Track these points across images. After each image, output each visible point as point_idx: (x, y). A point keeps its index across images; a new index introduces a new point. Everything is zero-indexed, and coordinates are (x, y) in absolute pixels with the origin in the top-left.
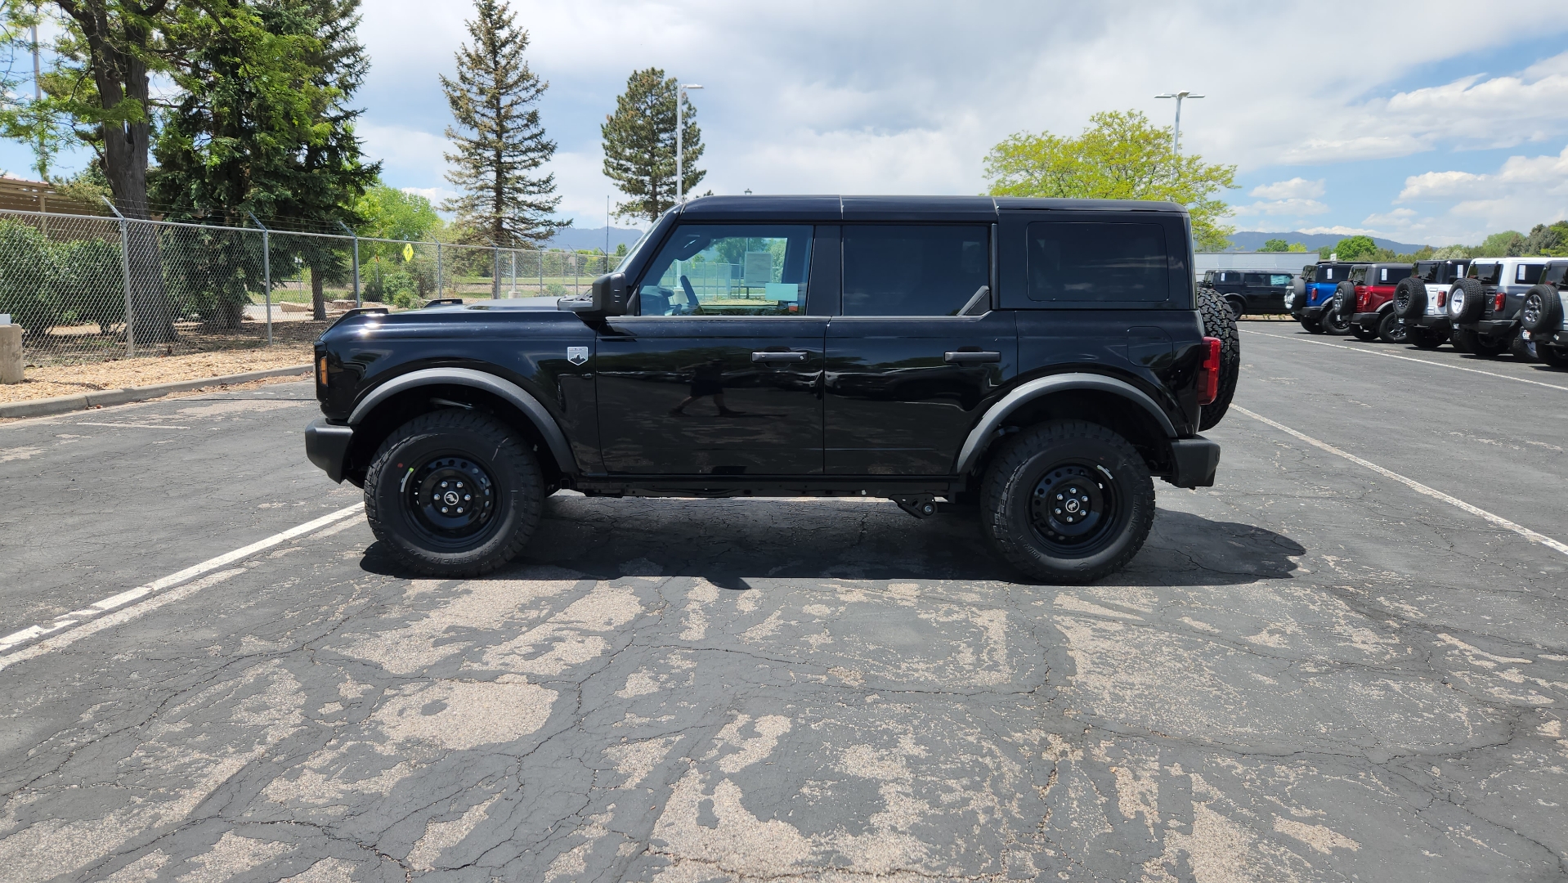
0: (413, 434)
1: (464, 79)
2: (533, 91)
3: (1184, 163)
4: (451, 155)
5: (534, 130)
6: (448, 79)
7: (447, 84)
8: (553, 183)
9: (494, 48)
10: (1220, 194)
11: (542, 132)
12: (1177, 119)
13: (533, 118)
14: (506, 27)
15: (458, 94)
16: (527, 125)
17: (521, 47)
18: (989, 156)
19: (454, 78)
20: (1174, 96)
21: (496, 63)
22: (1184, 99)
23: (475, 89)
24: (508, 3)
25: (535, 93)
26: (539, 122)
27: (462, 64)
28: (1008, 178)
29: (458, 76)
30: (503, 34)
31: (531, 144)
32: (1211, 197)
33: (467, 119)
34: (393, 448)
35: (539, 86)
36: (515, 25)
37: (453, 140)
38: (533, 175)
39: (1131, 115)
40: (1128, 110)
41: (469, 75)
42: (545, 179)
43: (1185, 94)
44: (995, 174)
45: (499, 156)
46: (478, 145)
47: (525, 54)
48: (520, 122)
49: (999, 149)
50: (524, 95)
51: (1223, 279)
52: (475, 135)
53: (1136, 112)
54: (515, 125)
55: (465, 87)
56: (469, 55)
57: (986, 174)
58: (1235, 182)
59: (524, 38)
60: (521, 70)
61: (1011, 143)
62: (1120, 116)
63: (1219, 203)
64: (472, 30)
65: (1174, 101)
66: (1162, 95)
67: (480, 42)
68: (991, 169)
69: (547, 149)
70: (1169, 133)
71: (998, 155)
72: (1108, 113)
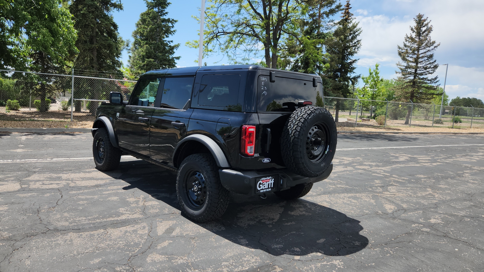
1: (405, 46)
2: (432, 47)
4: (397, 71)
5: (431, 61)
6: (400, 47)
7: (400, 48)
8: (437, 80)
9: (419, 34)
11: (435, 61)
13: (431, 56)
14: (426, 26)
15: (403, 51)
16: (427, 59)
17: (430, 32)
19: (402, 46)
21: (419, 39)
23: (409, 49)
24: (427, 18)
25: (434, 48)
26: (434, 58)
27: (406, 41)
29: (403, 45)
30: (424, 29)
31: (429, 66)
33: (404, 59)
35: (435, 45)
36: (429, 25)
37: (399, 66)
38: (430, 77)
41: (408, 44)
42: (434, 78)
45: (416, 71)
46: (406, 67)
47: (431, 35)
48: (426, 58)
50: (428, 49)
52: (405, 64)
54: (423, 60)
55: (406, 48)
56: (408, 38)
59: (431, 29)
60: (428, 40)
64: (412, 29)
67: (414, 33)
69: (436, 67)
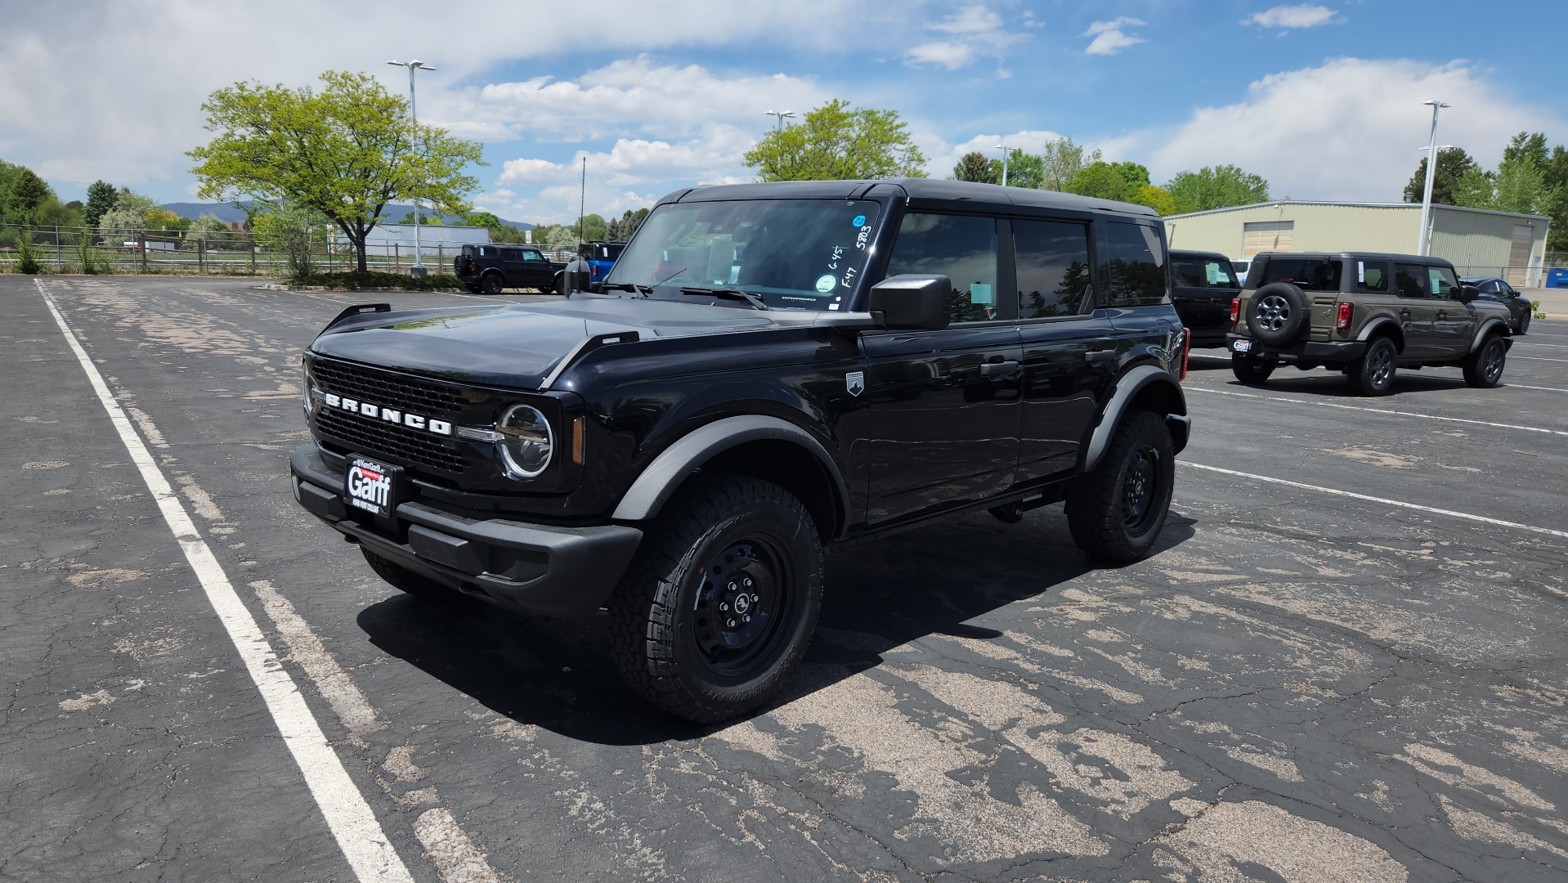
0: (717, 519)
3: (433, 135)
10: (469, 169)
12: (412, 89)
18: (208, 103)
20: (406, 64)
22: (416, 69)
28: (235, 132)
32: (464, 172)
34: (695, 546)
39: (363, 79)
40: (359, 72)
43: (418, 64)
44: (218, 127)
49: (221, 98)
51: (482, 254)
53: (367, 75)
57: (208, 124)
58: (483, 159)
61: (236, 91)
62: (353, 79)
63: (472, 178)
65: (407, 70)
66: (394, 62)
68: (214, 119)
70: (403, 102)
71: (216, 102)
72: (340, 73)
